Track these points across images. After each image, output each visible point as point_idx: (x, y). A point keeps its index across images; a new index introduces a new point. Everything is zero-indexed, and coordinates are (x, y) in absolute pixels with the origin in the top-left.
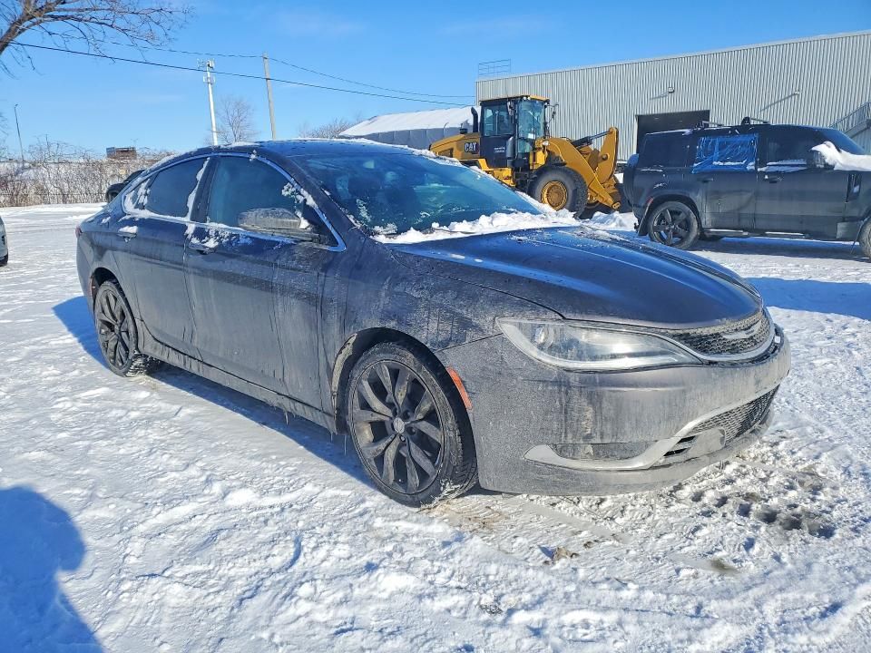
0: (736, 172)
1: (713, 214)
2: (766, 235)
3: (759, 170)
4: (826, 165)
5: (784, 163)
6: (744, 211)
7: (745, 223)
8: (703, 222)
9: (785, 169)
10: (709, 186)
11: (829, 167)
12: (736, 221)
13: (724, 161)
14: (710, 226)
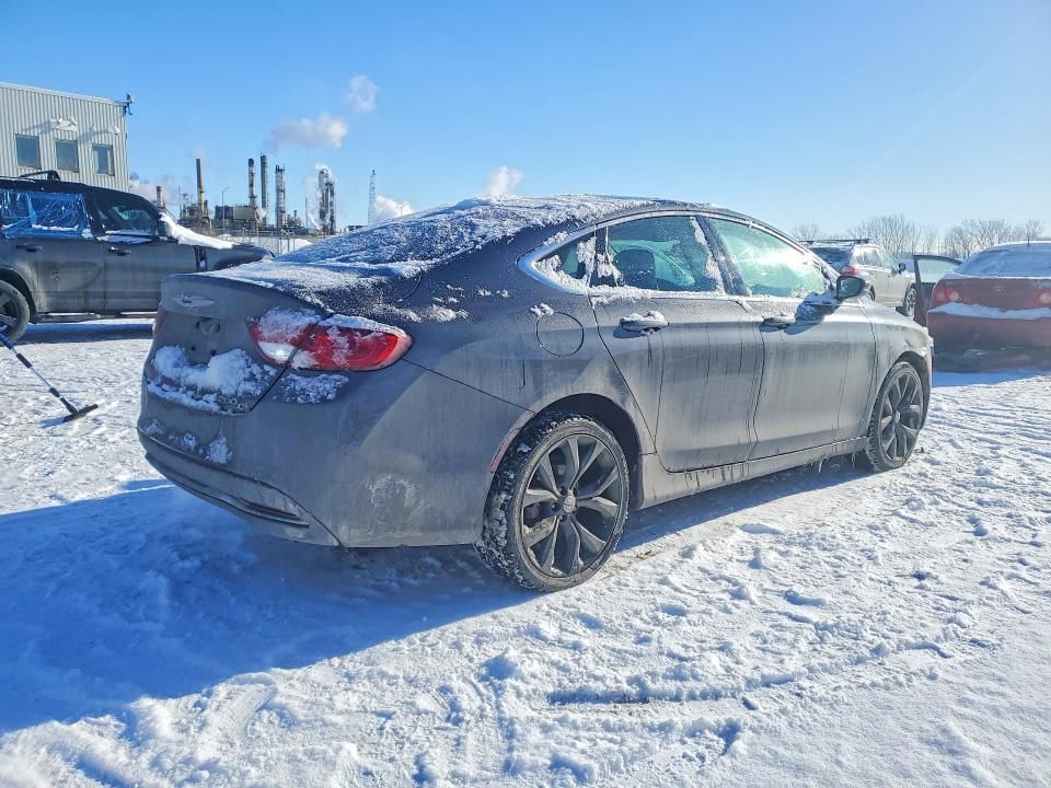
0: (67, 240)
1: (48, 293)
2: (125, 317)
3: (99, 239)
4: (171, 238)
5: (124, 233)
6: (91, 289)
7: (93, 302)
8: (37, 304)
9: (128, 239)
10: (39, 256)
11: (173, 240)
12: (82, 301)
13: (48, 225)
14: (46, 309)
